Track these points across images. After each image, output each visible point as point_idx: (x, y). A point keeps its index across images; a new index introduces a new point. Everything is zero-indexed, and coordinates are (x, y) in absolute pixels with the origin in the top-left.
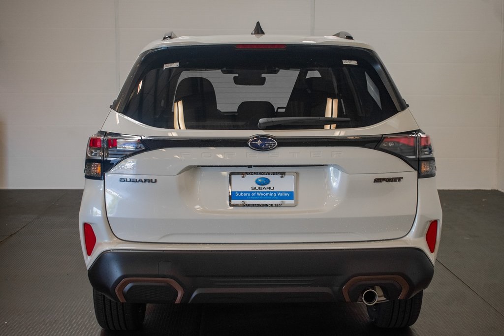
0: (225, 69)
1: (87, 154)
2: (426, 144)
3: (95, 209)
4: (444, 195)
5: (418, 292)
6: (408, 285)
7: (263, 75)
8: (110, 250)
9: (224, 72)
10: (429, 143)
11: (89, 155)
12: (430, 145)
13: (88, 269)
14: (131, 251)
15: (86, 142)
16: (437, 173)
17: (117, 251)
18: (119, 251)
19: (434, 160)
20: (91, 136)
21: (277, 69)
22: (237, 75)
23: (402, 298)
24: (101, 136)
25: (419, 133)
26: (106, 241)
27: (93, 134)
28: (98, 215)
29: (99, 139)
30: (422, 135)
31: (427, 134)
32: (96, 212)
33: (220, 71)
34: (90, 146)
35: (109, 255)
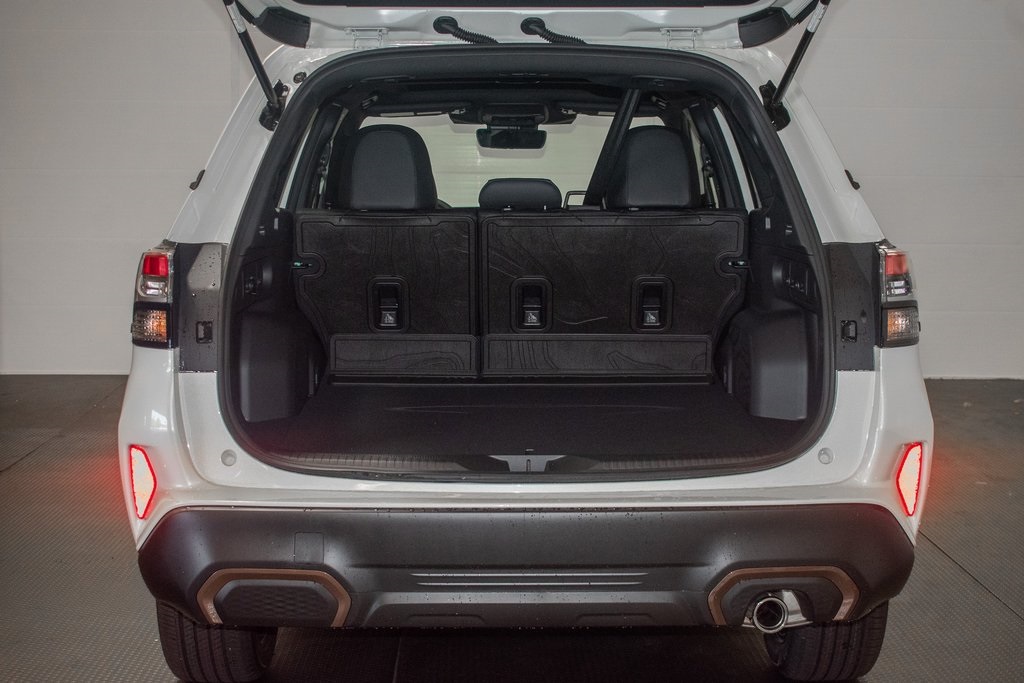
0: (457, 112)
1: (136, 291)
2: (898, 272)
3: (155, 415)
4: (938, 390)
5: (879, 602)
6: (855, 588)
7: (541, 127)
8: (185, 507)
9: (456, 119)
10: (904, 269)
11: (142, 294)
12: (907, 274)
13: (138, 547)
14: (233, 509)
15: (134, 265)
16: (922, 335)
17: (200, 509)
18: (206, 509)
19: (916, 307)
20: (146, 250)
21: (570, 112)
22: (485, 127)
23: (842, 617)
24: (168, 250)
25: (883, 247)
26: (180, 486)
27: (152, 246)
28: (161, 428)
29: (164, 256)
30: (891, 252)
31: (901, 248)
32: (158, 420)
33: (447, 115)
34: (144, 273)
35: (185, 517)
